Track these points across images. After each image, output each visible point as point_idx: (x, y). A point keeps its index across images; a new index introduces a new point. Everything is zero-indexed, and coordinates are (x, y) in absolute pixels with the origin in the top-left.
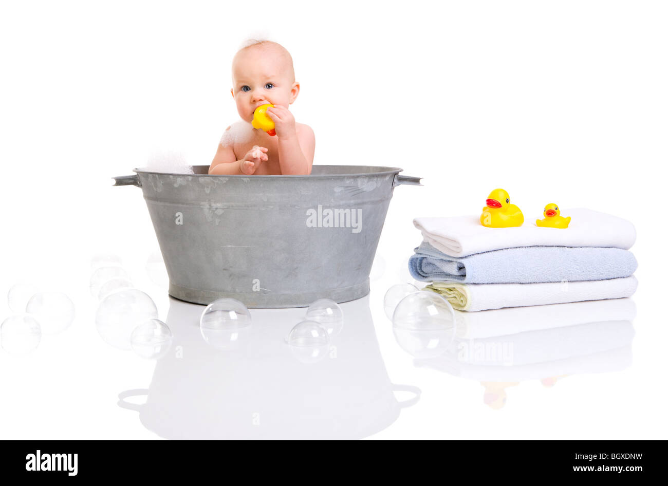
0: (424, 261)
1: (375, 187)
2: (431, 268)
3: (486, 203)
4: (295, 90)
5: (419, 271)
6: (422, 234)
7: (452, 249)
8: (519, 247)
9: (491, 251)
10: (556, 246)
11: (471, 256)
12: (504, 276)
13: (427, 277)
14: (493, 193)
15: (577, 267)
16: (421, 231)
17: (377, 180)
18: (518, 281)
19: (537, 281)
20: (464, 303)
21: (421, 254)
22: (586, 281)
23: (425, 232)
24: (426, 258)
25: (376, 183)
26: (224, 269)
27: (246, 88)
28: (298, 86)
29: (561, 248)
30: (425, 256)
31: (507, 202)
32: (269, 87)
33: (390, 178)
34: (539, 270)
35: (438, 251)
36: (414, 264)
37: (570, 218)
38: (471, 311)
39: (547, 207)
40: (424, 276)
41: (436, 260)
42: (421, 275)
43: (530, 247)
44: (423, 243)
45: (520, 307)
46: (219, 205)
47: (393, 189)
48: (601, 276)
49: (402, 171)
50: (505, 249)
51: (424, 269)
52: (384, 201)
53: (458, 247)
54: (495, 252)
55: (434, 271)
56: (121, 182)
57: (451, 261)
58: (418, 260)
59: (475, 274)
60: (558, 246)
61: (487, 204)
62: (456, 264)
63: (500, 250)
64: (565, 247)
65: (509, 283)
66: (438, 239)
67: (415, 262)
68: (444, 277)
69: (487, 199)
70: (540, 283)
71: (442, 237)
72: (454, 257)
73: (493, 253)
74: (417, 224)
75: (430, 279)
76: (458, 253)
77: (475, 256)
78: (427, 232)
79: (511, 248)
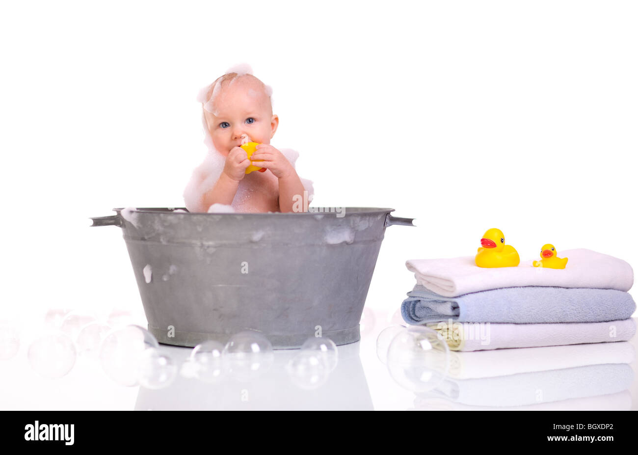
0: (418, 305)
1: (367, 226)
2: (424, 312)
3: (480, 243)
4: (274, 123)
5: (412, 316)
6: (415, 276)
7: (446, 288)
8: (514, 287)
9: (485, 291)
10: (551, 287)
11: (464, 295)
12: (498, 315)
13: (420, 321)
14: (487, 233)
15: (573, 307)
16: (414, 273)
17: (369, 219)
18: (513, 321)
19: (532, 322)
20: (458, 343)
21: (414, 297)
22: (583, 322)
23: (418, 275)
24: (420, 301)
25: (369, 222)
26: (214, 310)
27: (225, 125)
28: (277, 119)
29: (557, 289)
30: (418, 299)
31: (502, 242)
32: (250, 121)
33: (382, 217)
34: (533, 309)
35: (432, 292)
36: (406, 308)
37: (567, 259)
38: (465, 350)
39: (543, 247)
40: (417, 321)
41: (430, 302)
42: (414, 319)
43: (526, 287)
44: (417, 286)
45: (515, 348)
46: (211, 243)
47: (384, 229)
48: (598, 317)
49: (394, 210)
50: (500, 288)
51: (418, 314)
52: (375, 241)
53: (452, 287)
54: (490, 291)
55: (428, 315)
56: (98, 222)
57: (445, 302)
58: (411, 304)
59: (469, 313)
60: (554, 287)
61: (482, 244)
62: (450, 303)
63: (495, 289)
64: (560, 287)
65: (504, 323)
66: (432, 280)
67: (407, 307)
68: (438, 319)
69: (481, 239)
70: (535, 323)
71: (436, 277)
72: (448, 297)
73: (487, 292)
74: (410, 266)
75: (424, 322)
76: (452, 292)
77: (469, 295)
78: (420, 273)
79: (505, 288)
